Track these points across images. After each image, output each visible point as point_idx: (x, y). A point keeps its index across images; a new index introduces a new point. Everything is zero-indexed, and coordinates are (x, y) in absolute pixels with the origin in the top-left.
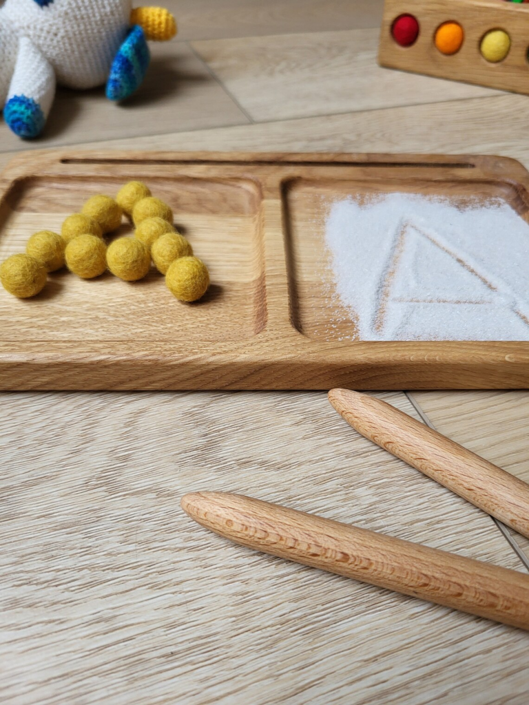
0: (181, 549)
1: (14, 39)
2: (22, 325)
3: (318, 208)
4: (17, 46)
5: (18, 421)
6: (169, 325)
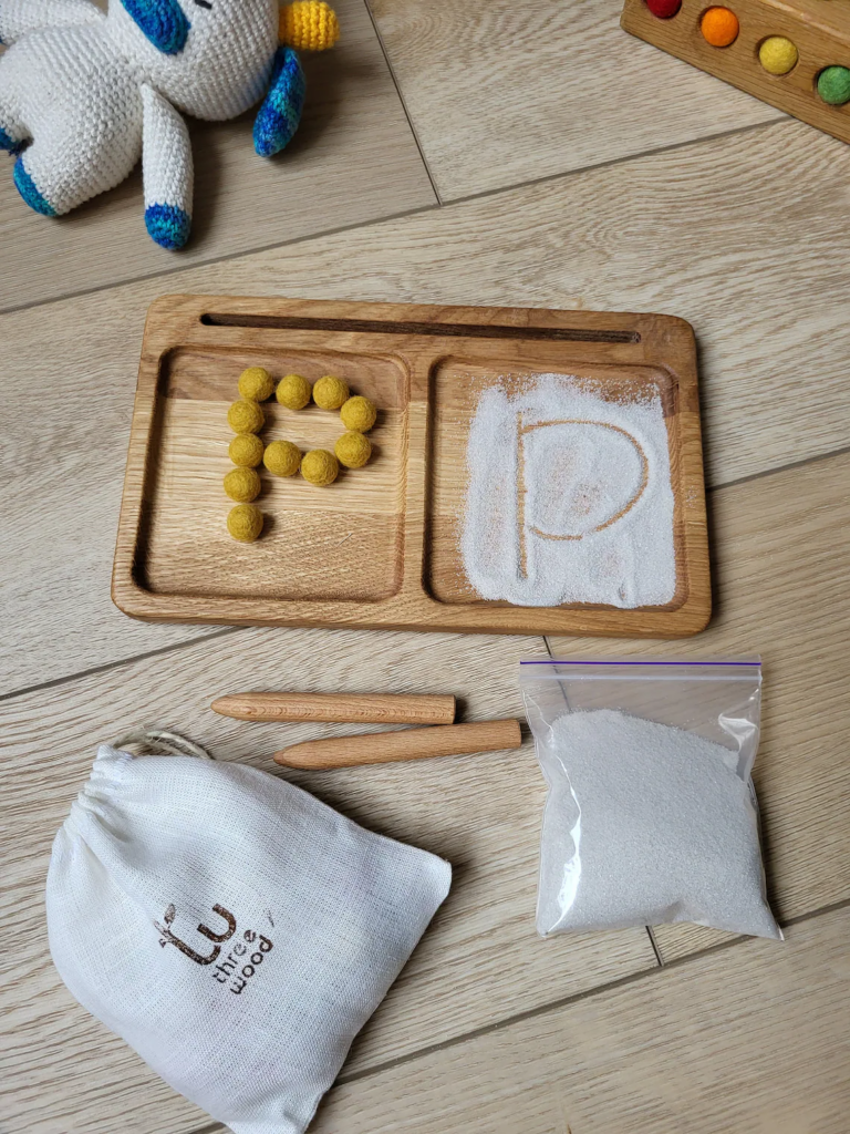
1: (133, 87)
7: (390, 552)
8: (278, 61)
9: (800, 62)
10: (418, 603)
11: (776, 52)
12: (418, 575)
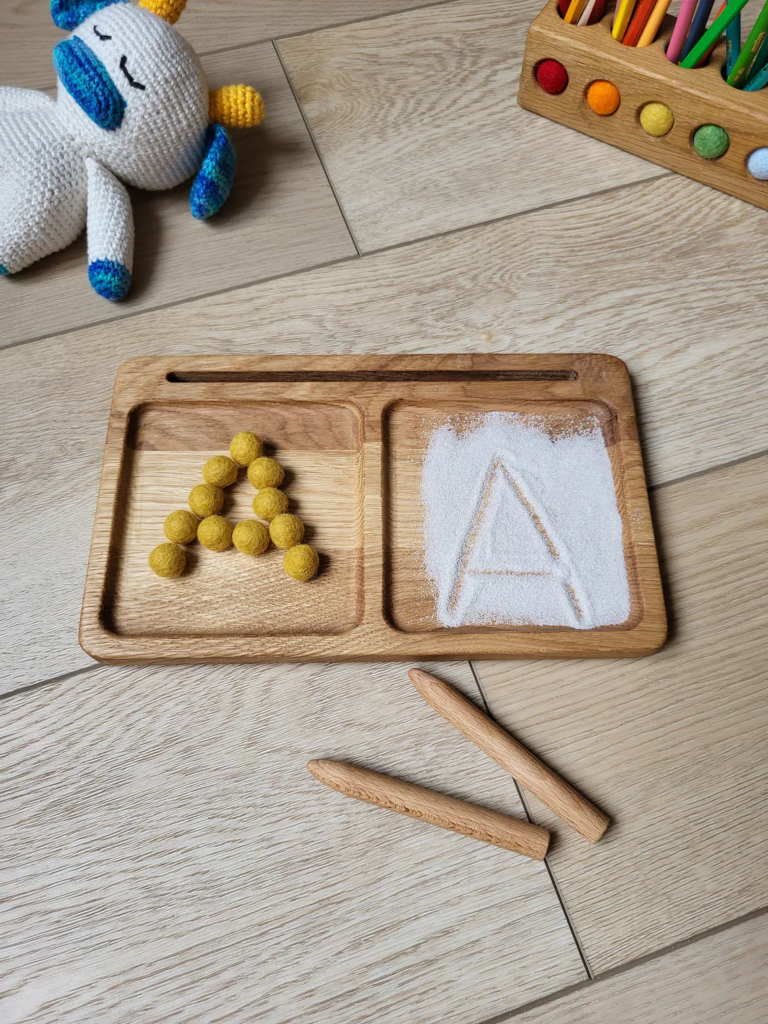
0: (308, 792)
1: (78, 161)
2: (174, 605)
3: (418, 438)
4: (83, 169)
5: (186, 689)
6: (289, 605)
7: (351, 586)
8: (209, 135)
9: (676, 124)
10: (380, 633)
11: (654, 116)
12: (379, 605)
